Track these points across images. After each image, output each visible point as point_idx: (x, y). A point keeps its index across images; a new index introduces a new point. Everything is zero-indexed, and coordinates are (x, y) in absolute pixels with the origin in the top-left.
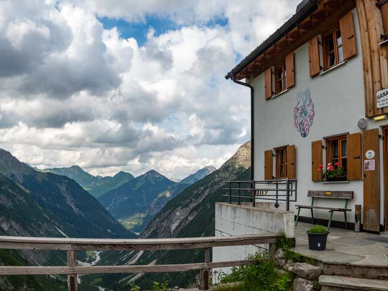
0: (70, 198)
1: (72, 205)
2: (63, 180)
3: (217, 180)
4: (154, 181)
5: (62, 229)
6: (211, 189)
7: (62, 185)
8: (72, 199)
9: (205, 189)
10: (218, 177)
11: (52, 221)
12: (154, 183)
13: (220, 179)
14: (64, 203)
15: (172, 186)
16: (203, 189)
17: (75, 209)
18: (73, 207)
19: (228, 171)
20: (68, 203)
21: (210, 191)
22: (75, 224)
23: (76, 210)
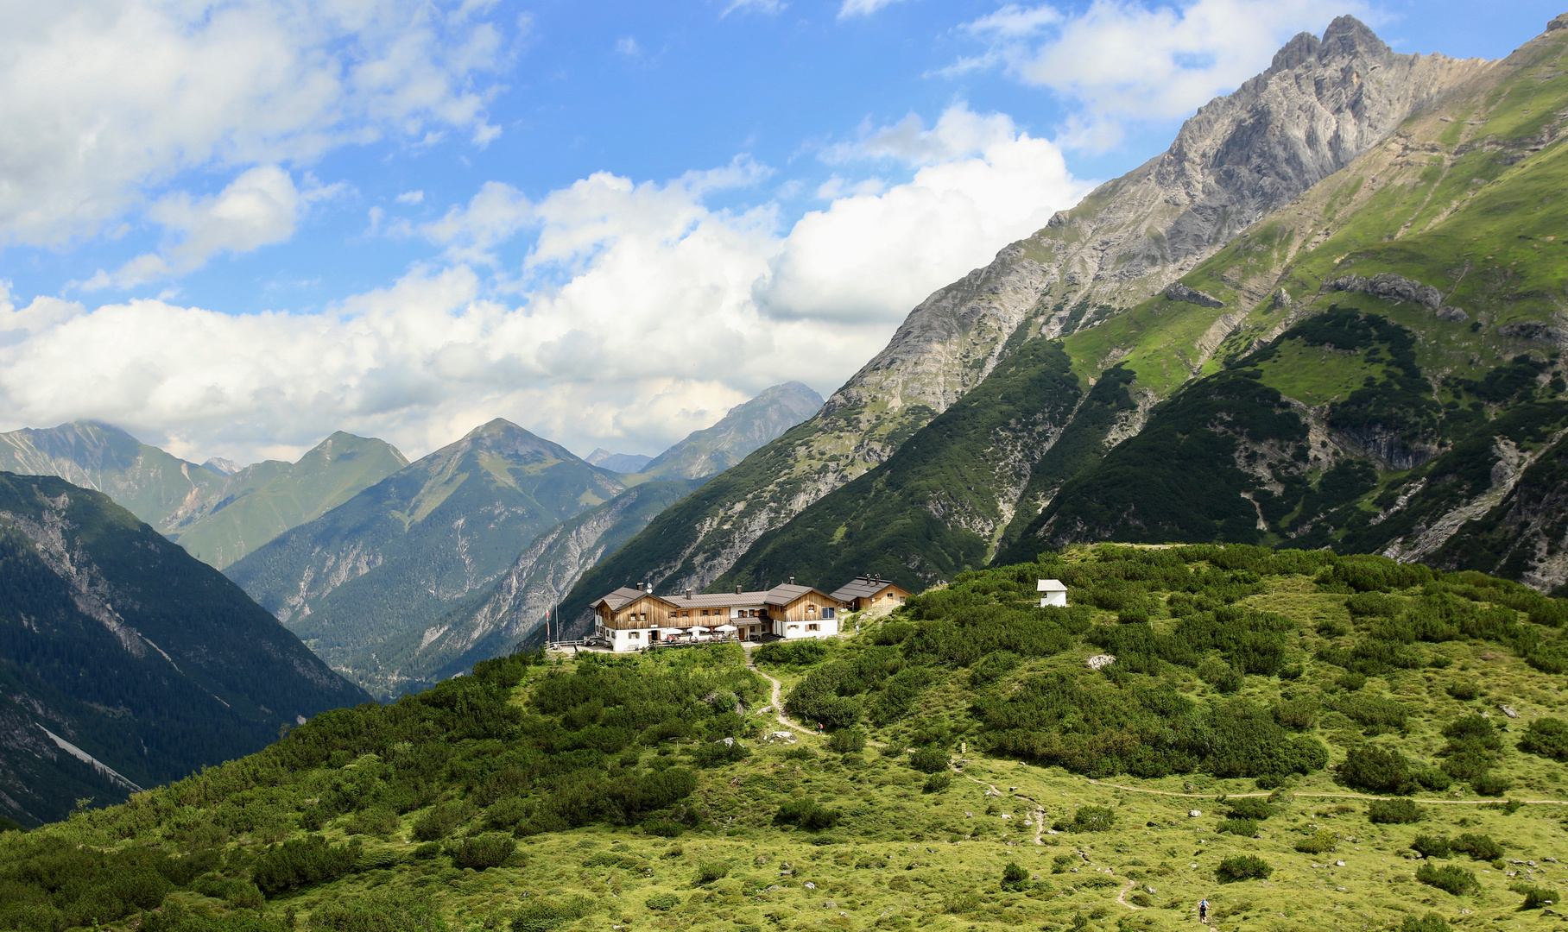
0: (92, 584)
1: (104, 617)
2: (47, 500)
3: (801, 468)
4: (513, 472)
5: (71, 732)
6: (777, 511)
7: (42, 524)
8: (102, 587)
9: (749, 513)
10: (810, 456)
11: (17, 699)
12: (510, 481)
13: (817, 465)
14: (61, 611)
15: (599, 492)
16: (743, 514)
17: (122, 635)
18: (113, 625)
19: (853, 424)
20: (82, 607)
21: (771, 521)
22: (127, 704)
23: (130, 640)
